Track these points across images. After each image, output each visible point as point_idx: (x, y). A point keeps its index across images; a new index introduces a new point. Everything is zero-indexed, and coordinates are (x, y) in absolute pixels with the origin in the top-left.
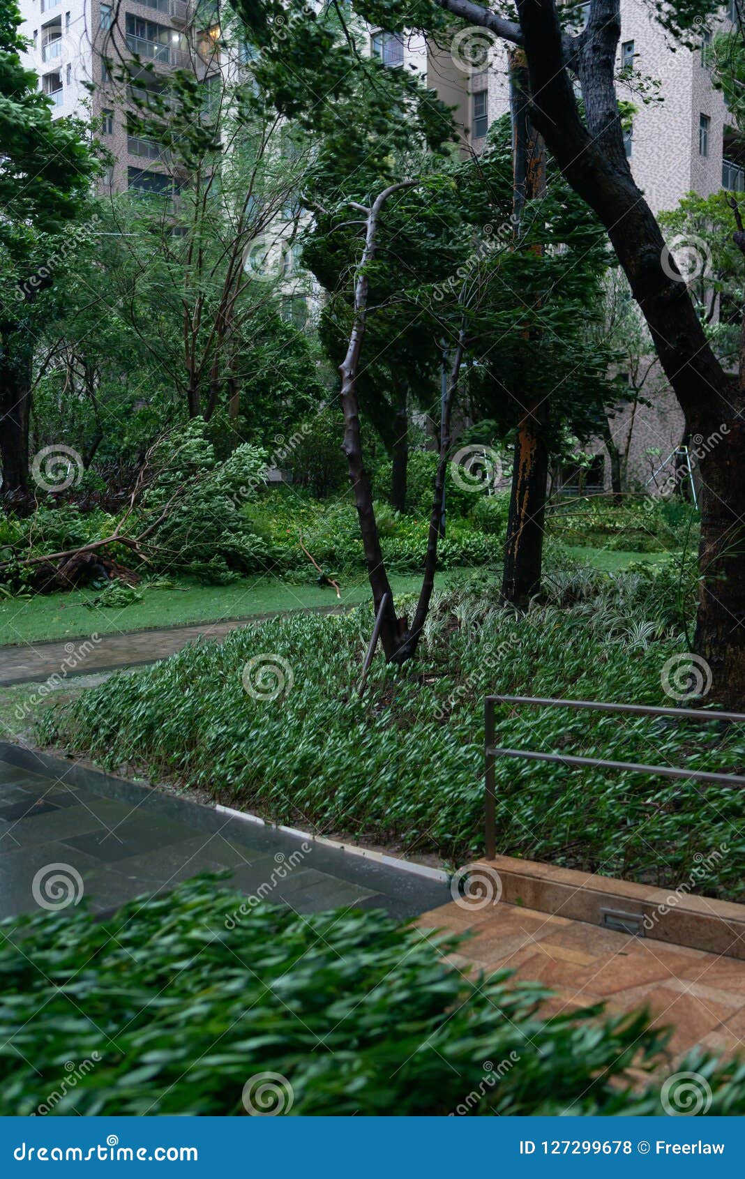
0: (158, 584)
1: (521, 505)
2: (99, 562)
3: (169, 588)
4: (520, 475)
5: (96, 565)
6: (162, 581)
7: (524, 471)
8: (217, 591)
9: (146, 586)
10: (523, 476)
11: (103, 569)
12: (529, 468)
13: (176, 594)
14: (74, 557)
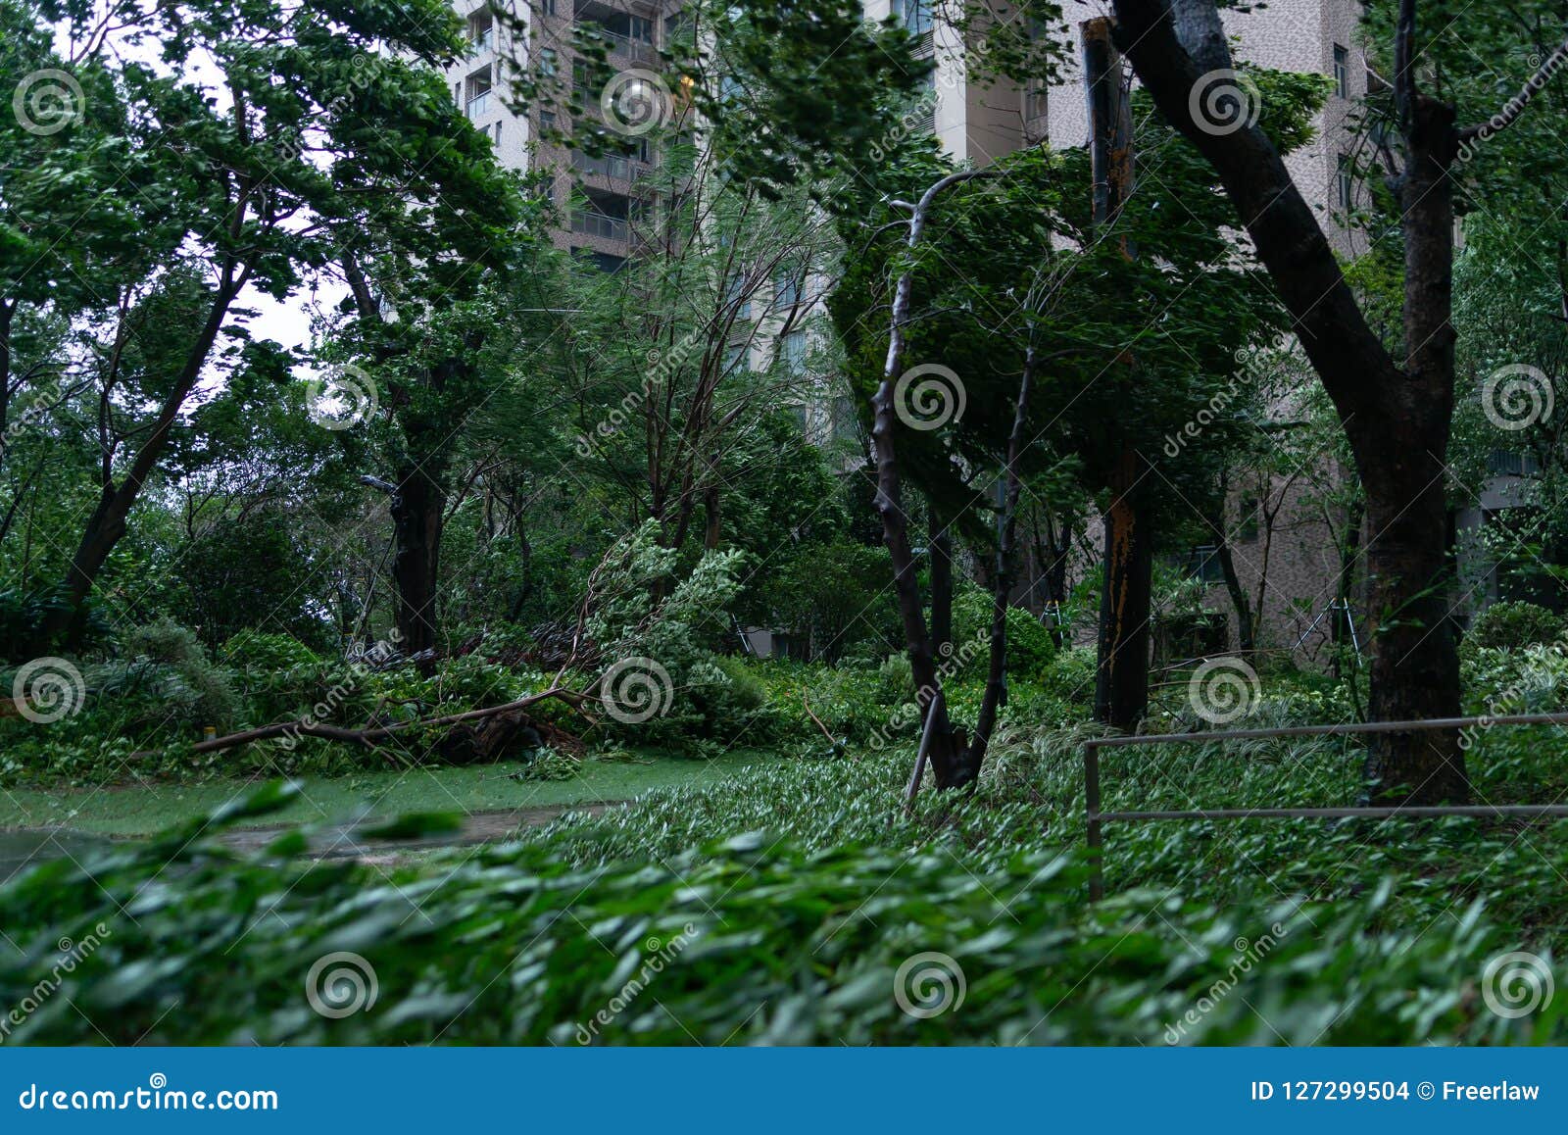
0: (610, 755)
1: (1116, 606)
2: (532, 725)
3: (626, 760)
4: (1114, 559)
5: (527, 729)
6: (616, 752)
7: (1120, 554)
8: (691, 766)
9: (594, 758)
10: (1119, 561)
11: (537, 734)
12: (1126, 550)
13: (634, 768)
14: (499, 717)
